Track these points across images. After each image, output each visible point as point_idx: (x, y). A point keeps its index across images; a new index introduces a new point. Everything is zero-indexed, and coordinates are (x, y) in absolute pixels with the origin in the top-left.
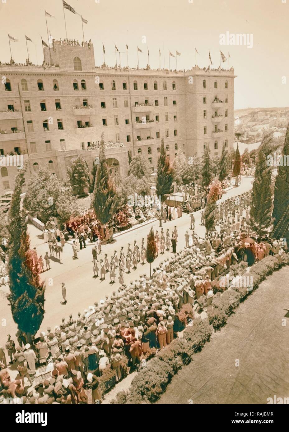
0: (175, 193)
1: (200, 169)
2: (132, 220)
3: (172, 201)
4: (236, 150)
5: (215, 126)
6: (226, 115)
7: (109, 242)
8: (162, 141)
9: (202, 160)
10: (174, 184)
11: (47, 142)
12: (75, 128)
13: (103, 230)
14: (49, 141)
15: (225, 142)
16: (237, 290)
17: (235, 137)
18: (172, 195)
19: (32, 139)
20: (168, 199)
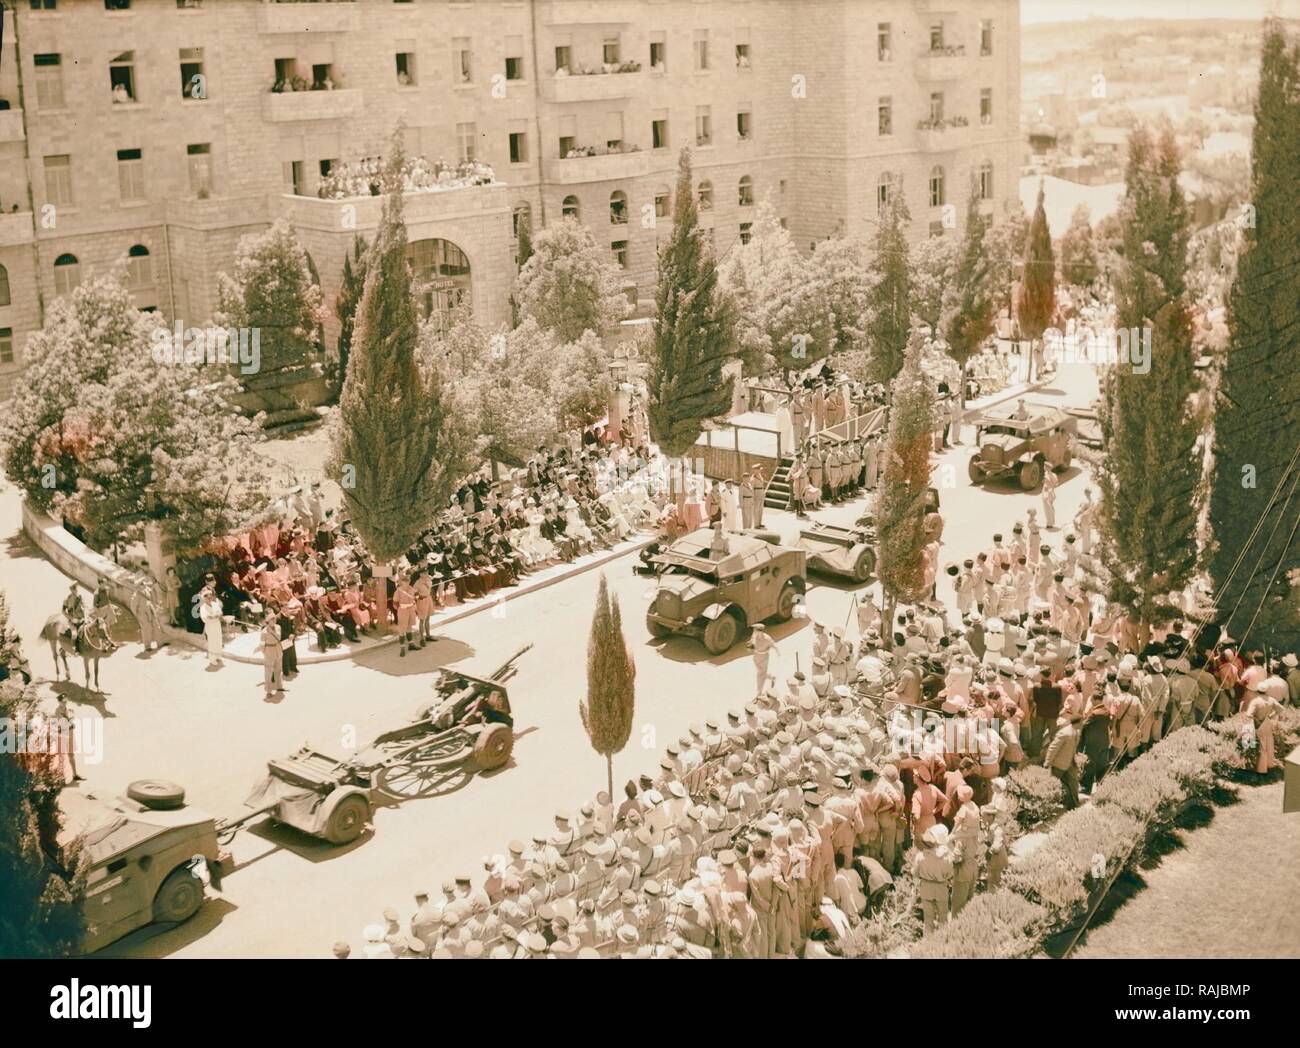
0: (740, 412)
1: (860, 297)
2: (529, 544)
3: (723, 451)
4: (1031, 212)
5: (934, 96)
6: (986, 47)
7: (412, 648)
8: (684, 162)
9: (868, 256)
10: (732, 368)
11: (123, 155)
12: (261, 91)
13: (382, 589)
14: (134, 154)
15: (978, 172)
16: (1032, 896)
17: (1029, 149)
18: (725, 425)
19: (54, 139)
20: (702, 440)
